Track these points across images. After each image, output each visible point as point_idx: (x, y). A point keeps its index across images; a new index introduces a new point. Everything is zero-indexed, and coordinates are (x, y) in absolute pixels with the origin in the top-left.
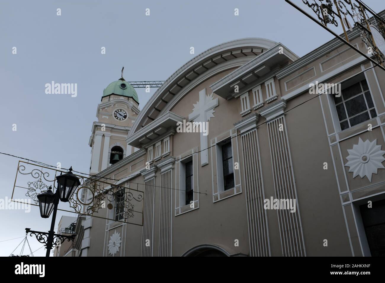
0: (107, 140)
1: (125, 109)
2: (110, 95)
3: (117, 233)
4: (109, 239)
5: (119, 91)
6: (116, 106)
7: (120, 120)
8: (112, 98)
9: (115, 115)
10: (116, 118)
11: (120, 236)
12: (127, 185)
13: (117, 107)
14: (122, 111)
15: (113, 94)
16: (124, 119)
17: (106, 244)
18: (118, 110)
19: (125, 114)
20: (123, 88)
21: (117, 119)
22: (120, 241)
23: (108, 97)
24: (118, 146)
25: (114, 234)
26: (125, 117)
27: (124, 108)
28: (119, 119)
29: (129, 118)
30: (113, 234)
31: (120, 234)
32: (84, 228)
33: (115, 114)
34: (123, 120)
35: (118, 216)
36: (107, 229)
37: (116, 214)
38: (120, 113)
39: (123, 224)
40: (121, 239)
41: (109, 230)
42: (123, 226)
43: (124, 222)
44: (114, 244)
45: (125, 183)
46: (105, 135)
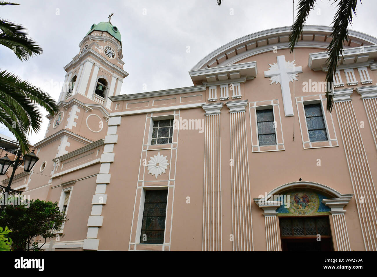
0: (96, 69)
2: (103, 31)
3: (161, 155)
5: (111, 32)
6: (107, 43)
7: (109, 57)
8: (105, 35)
9: (105, 51)
10: (106, 53)
11: (168, 158)
12: (176, 114)
13: (107, 45)
15: (106, 32)
19: (113, 54)
20: (115, 31)
21: (107, 55)
22: (168, 164)
24: (104, 79)
26: (113, 56)
27: (113, 48)
28: (108, 55)
29: (116, 58)
30: (155, 156)
32: (105, 143)
33: (105, 49)
34: (111, 58)
35: (156, 139)
36: (145, 149)
37: (153, 137)
38: (110, 51)
39: (172, 148)
40: (169, 162)
41: (148, 151)
42: (172, 150)
43: (174, 146)
44: (157, 166)
45: (173, 111)
46: (95, 64)
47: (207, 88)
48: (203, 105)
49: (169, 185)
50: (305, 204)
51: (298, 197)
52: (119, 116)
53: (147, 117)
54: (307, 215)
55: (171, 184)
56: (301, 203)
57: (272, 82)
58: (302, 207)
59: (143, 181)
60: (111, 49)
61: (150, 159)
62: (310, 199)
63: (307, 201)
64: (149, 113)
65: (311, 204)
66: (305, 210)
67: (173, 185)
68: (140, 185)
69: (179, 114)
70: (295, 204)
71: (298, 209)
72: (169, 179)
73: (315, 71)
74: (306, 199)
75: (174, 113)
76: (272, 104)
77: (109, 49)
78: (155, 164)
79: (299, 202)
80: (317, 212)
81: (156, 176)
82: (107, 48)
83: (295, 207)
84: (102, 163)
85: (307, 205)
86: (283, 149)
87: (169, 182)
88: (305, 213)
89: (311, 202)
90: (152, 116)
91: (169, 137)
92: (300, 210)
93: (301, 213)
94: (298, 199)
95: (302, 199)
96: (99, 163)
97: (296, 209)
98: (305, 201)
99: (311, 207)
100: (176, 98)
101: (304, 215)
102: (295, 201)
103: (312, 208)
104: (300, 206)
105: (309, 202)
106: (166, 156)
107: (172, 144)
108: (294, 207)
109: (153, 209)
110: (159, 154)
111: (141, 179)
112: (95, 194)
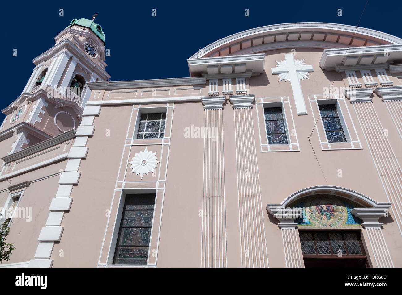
0: (73, 64)
1: (97, 49)
2: (85, 27)
3: (149, 151)
6: (89, 40)
7: (89, 54)
8: (87, 31)
9: (86, 48)
10: (86, 50)
11: (158, 155)
12: (169, 106)
13: (89, 42)
14: (93, 48)
15: (89, 28)
16: (93, 56)
18: (90, 45)
19: (95, 53)
20: (99, 30)
21: (87, 52)
22: (158, 162)
23: (83, 28)
24: (82, 76)
25: (143, 151)
27: (95, 47)
29: (98, 58)
30: (141, 152)
32: (76, 134)
33: (86, 46)
36: (128, 143)
37: (139, 132)
38: (91, 49)
39: (163, 143)
40: (158, 159)
41: (132, 146)
42: (163, 146)
43: (166, 142)
44: (144, 163)
45: (166, 103)
46: (73, 58)
47: (207, 81)
48: (202, 98)
49: (157, 187)
50: (330, 214)
51: (320, 206)
52: (98, 105)
53: (133, 108)
54: (333, 227)
55: (161, 186)
56: (325, 213)
57: (281, 79)
58: (326, 217)
59: (123, 181)
61: (134, 156)
62: (335, 208)
63: (332, 210)
64: (137, 104)
65: (337, 214)
66: (330, 221)
67: (163, 187)
68: (119, 187)
69: (173, 106)
70: (318, 214)
71: (321, 219)
72: (159, 180)
73: (327, 71)
74: (330, 208)
75: (167, 105)
76: (282, 101)
77: (91, 46)
78: (140, 161)
79: (322, 211)
80: (346, 225)
81: (141, 176)
82: (89, 45)
83: (318, 217)
84: (70, 159)
85: (332, 215)
86: (298, 149)
87: (157, 183)
88: (331, 225)
89: (337, 212)
90: (140, 107)
91: (159, 132)
92: (325, 221)
93: (325, 225)
94: (320, 208)
95: (326, 208)
96: (65, 159)
97: (319, 220)
98: (330, 210)
99: (337, 218)
100: (169, 90)
101: (330, 228)
102: (317, 210)
103: (339, 219)
104: (323, 216)
105: (334, 211)
106: (156, 153)
107: (163, 139)
108: (316, 218)
109: (134, 217)
110: (146, 149)
111: (121, 178)
112: (55, 197)
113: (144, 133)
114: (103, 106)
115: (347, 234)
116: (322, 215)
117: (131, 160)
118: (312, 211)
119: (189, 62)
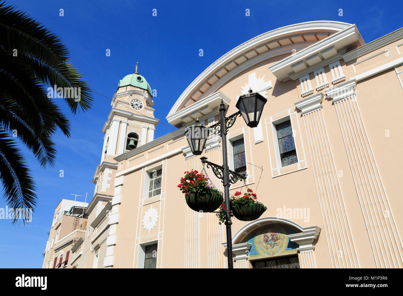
0: (124, 126)
1: (141, 100)
2: (128, 86)
3: (153, 208)
4: (144, 214)
5: (135, 83)
6: (133, 96)
7: (136, 109)
8: (129, 88)
9: (132, 104)
11: (158, 211)
12: (164, 163)
14: (138, 101)
15: (130, 85)
16: (139, 108)
17: (140, 219)
18: (134, 100)
19: (141, 105)
20: (140, 81)
21: (134, 107)
22: (158, 216)
23: (126, 87)
24: (134, 133)
25: (150, 209)
26: (141, 107)
28: (135, 108)
29: (144, 108)
30: (148, 210)
31: (157, 209)
32: (112, 204)
35: (152, 192)
36: (141, 204)
37: (150, 190)
38: (136, 103)
39: (161, 199)
40: (158, 214)
41: (143, 206)
42: (161, 201)
43: (162, 198)
44: (150, 220)
45: (162, 161)
46: (122, 121)
48: (183, 149)
49: (158, 239)
50: (274, 243)
51: (267, 235)
52: (122, 175)
53: (142, 171)
54: (275, 255)
55: (160, 237)
56: (270, 242)
58: (271, 246)
59: (140, 237)
60: (137, 100)
62: (278, 236)
63: (276, 239)
64: (144, 167)
65: (279, 242)
66: (273, 249)
67: (162, 238)
68: (137, 242)
69: (166, 162)
70: (264, 244)
71: (267, 249)
72: (159, 232)
73: (284, 82)
74: (275, 236)
75: (163, 162)
76: (243, 132)
77: (136, 101)
78: (148, 218)
79: (268, 240)
80: (286, 251)
81: (149, 230)
83: (264, 247)
84: (111, 225)
85: (275, 243)
86: (253, 182)
87: (159, 234)
88: (273, 254)
89: (280, 239)
90: (146, 169)
92: (269, 250)
93: (269, 254)
94: (267, 238)
95: (271, 237)
96: (109, 226)
97: (265, 250)
98: (274, 239)
99: (279, 246)
100: (164, 147)
101: (273, 256)
102: (264, 241)
104: (269, 246)
105: (277, 239)
107: (160, 196)
108: (263, 248)
109: (151, 264)
110: (151, 207)
111: (138, 236)
112: (106, 257)
113: (153, 190)
114: (125, 175)
115: (292, 259)
116: (267, 244)
117: (143, 218)
118: (260, 242)
119: (168, 119)
